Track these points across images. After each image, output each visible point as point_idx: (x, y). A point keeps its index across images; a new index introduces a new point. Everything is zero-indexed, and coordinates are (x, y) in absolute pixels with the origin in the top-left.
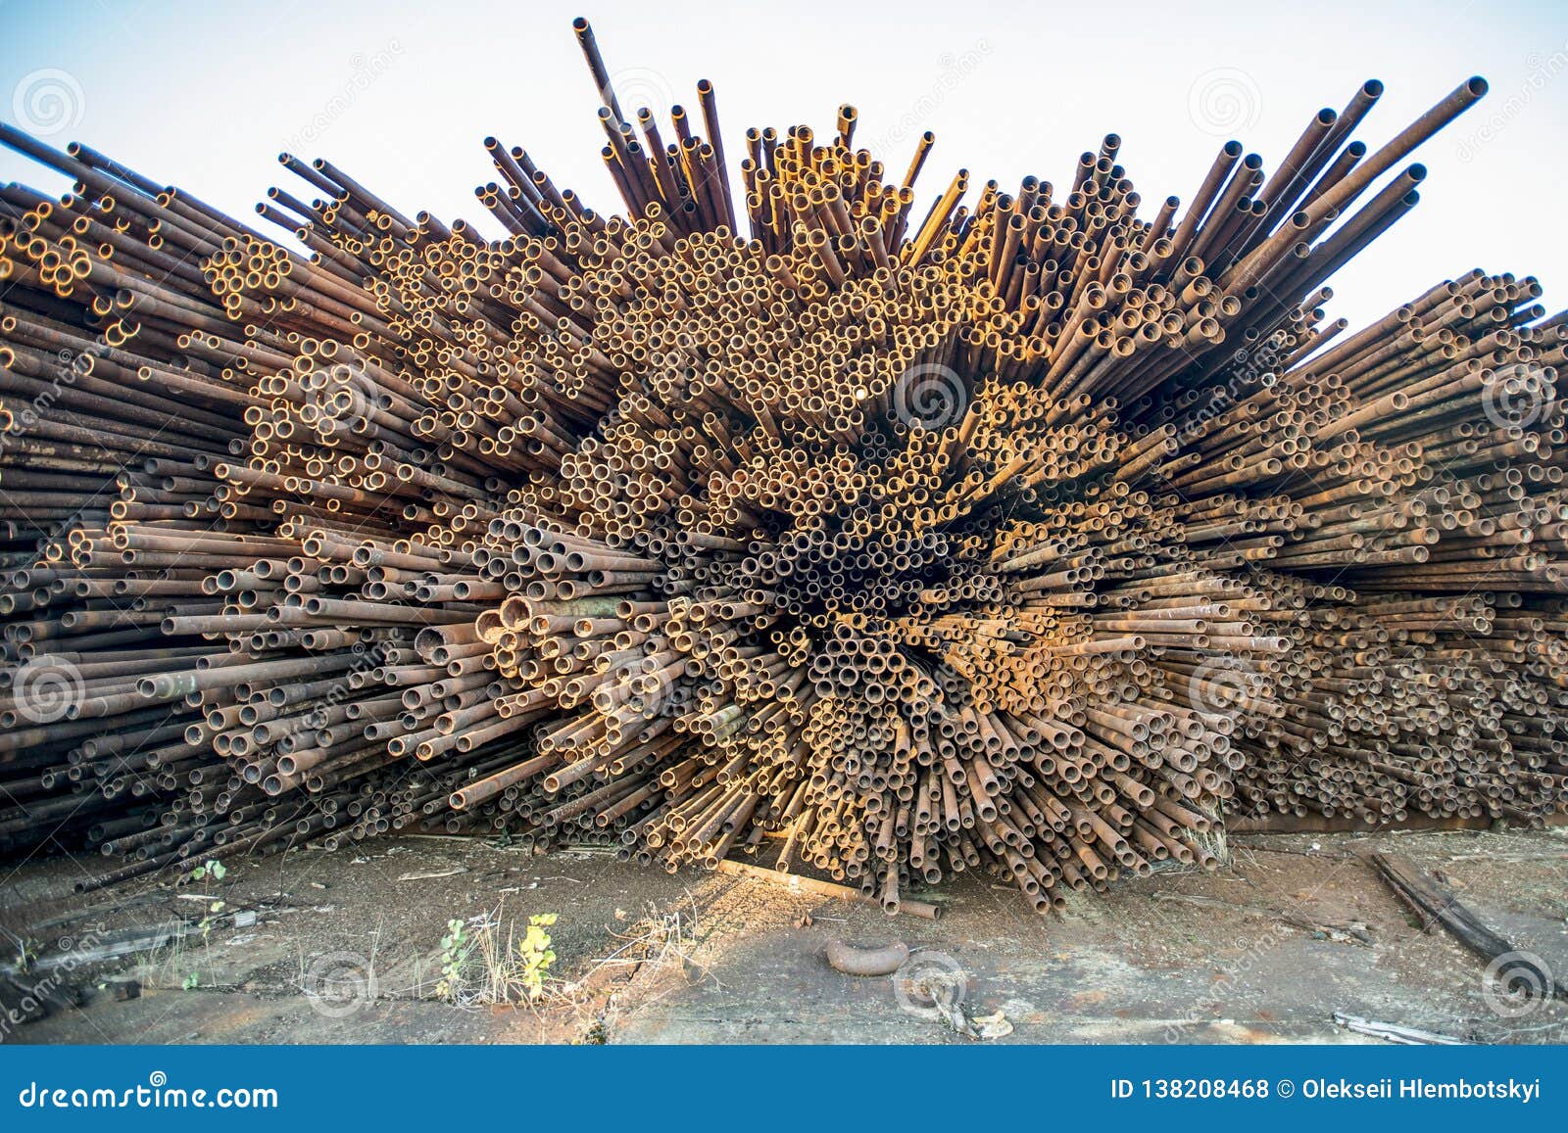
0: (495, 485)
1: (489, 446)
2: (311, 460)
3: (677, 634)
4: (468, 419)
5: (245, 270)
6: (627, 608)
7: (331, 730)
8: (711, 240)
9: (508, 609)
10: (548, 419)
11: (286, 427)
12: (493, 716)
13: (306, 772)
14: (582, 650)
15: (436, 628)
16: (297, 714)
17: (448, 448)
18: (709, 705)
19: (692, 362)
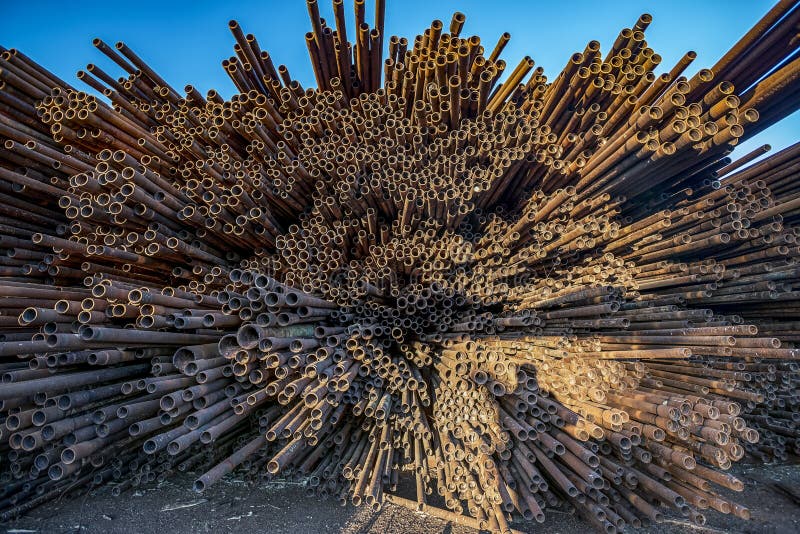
0: (232, 257)
1: (229, 229)
2: (107, 235)
3: (354, 348)
4: (216, 208)
5: (64, 108)
6: (321, 331)
7: (107, 425)
8: (373, 98)
9: (243, 334)
10: (268, 213)
11: (88, 210)
12: (229, 410)
13: (86, 458)
14: (294, 361)
15: (189, 348)
16: (83, 413)
17: (203, 230)
18: (374, 395)
19: (362, 173)
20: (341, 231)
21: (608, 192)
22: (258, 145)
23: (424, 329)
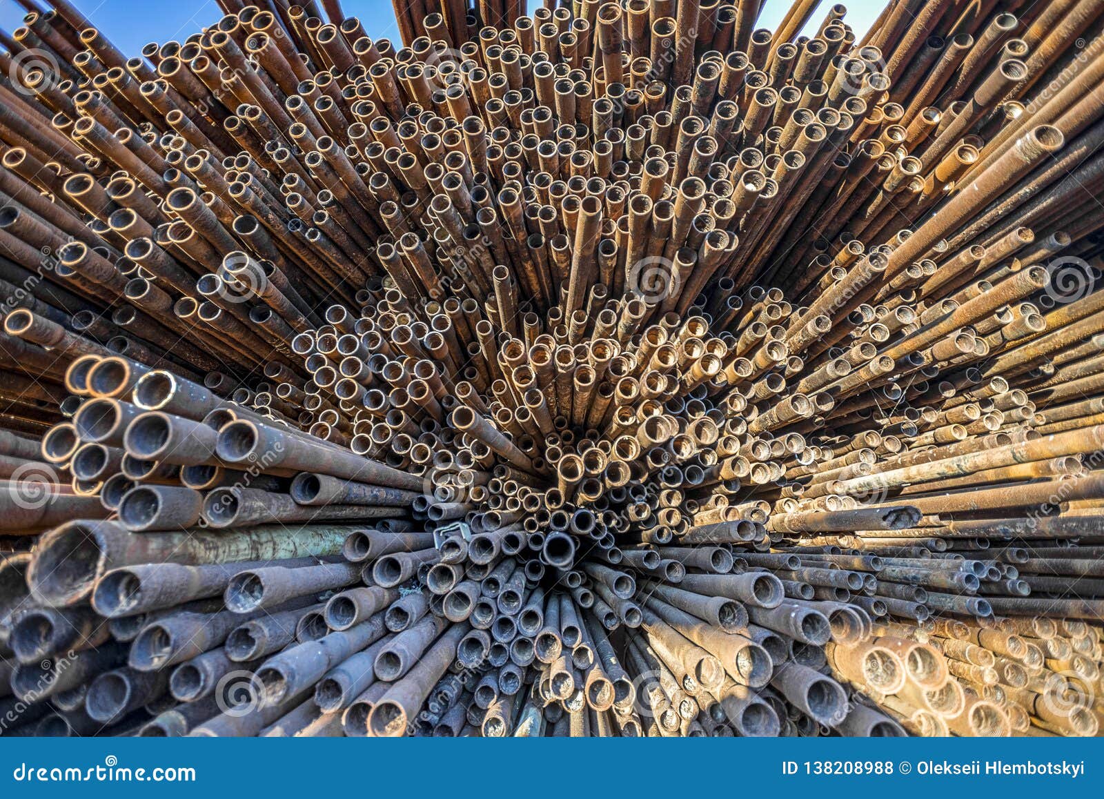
3: (447, 588)
6: (363, 542)
19: (480, 178)
20: (441, 323)
21: (1027, 224)
22: (246, 113)
23: (618, 536)
